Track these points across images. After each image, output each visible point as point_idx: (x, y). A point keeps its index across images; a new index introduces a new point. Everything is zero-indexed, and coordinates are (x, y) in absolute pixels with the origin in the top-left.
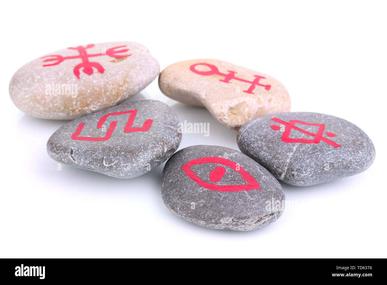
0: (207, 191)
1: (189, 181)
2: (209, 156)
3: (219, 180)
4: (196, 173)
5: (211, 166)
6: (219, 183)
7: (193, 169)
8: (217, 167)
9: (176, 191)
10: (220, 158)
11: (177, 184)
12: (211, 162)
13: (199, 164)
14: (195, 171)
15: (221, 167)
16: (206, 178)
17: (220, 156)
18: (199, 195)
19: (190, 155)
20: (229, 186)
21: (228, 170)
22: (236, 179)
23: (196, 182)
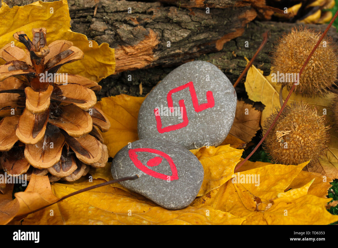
0: (168, 154)
1: (178, 165)
2: (153, 178)
3: (156, 158)
4: (170, 168)
5: (156, 169)
6: (157, 155)
7: (170, 172)
8: (151, 167)
9: (191, 164)
10: (145, 173)
11: (188, 168)
12: (154, 172)
13: (164, 175)
14: (170, 171)
15: (149, 166)
16: (164, 162)
17: (145, 174)
18: (176, 154)
19: (167, 186)
20: (151, 152)
21: (145, 163)
22: (143, 156)
23: (174, 162)
